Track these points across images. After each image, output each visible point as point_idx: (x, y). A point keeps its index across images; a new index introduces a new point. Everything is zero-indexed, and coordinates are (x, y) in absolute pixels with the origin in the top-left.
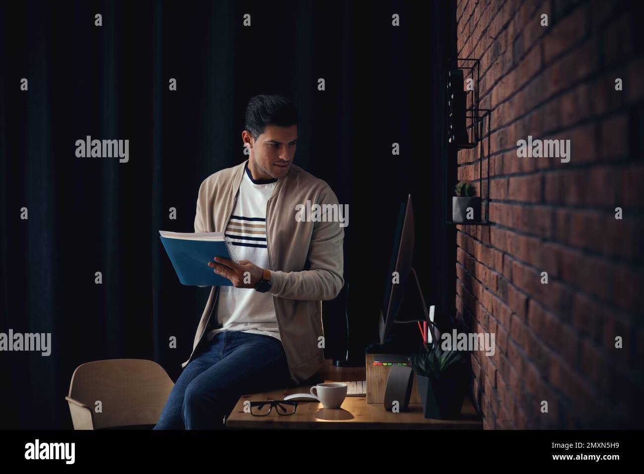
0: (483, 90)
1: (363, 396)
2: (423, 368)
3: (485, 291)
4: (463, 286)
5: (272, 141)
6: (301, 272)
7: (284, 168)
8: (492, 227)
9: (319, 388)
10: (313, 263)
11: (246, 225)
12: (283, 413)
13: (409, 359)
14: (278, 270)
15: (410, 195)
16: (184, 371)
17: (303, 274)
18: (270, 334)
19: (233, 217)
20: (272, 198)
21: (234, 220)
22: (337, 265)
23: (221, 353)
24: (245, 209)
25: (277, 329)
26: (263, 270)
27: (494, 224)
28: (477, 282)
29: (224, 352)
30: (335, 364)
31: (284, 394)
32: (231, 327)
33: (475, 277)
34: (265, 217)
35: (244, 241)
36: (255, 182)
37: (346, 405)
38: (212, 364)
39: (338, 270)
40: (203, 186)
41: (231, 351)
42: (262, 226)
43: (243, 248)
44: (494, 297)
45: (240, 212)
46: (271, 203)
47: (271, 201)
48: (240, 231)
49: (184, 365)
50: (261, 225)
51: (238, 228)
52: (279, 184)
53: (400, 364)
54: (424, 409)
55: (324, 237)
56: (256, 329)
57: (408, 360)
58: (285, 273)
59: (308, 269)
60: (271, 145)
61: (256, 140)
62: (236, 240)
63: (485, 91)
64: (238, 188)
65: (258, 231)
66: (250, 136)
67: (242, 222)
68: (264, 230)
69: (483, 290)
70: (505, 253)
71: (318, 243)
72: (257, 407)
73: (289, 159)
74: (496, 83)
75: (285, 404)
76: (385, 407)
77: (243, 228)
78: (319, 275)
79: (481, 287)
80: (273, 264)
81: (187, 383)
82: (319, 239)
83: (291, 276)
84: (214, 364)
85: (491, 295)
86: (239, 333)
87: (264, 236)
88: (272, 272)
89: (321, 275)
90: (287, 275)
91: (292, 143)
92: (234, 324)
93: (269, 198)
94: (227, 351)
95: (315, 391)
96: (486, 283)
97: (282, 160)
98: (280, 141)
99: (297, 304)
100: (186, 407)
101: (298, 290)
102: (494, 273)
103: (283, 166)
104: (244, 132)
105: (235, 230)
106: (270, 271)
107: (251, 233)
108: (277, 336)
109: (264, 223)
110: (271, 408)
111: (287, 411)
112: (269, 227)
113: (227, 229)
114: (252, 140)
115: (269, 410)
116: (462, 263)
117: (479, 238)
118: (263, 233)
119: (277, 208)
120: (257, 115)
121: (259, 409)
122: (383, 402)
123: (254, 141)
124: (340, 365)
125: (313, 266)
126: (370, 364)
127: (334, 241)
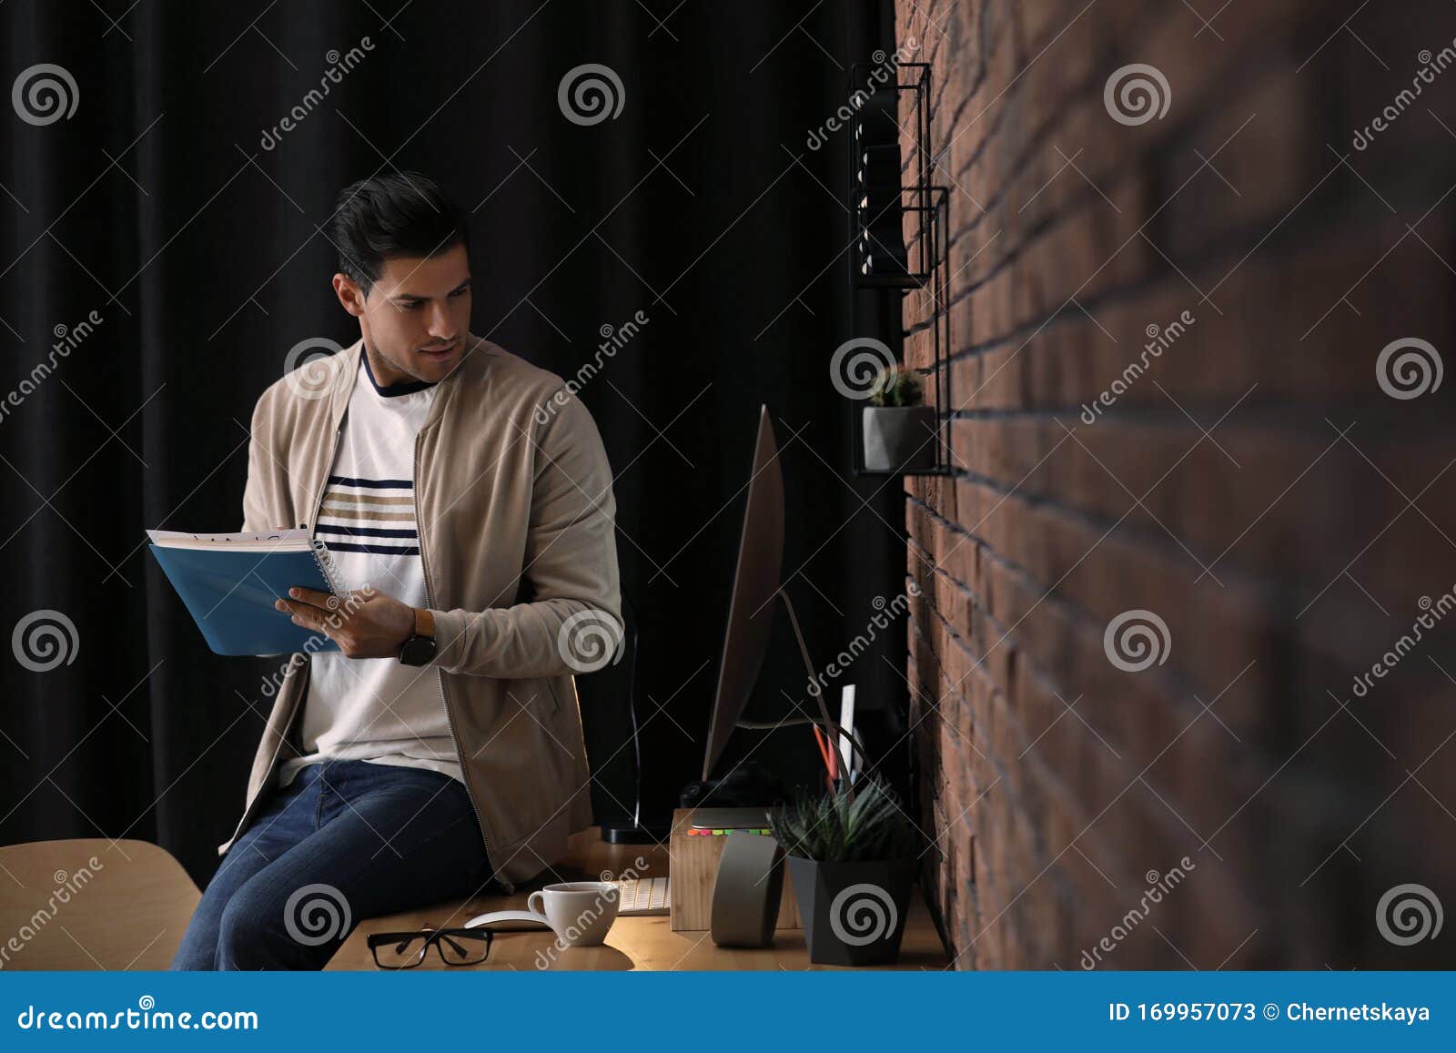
0: (938, 140)
1: (662, 913)
2: (803, 838)
3: (952, 641)
4: (918, 635)
5: (403, 297)
6: (513, 608)
7: (448, 357)
8: (960, 480)
9: (550, 896)
10: (543, 586)
11: (367, 499)
12: (458, 959)
13: (769, 817)
14: (453, 607)
15: (764, 408)
16: (225, 862)
17: (517, 614)
18: (435, 767)
19: (333, 480)
20: (426, 429)
21: (338, 489)
22: (602, 582)
23: (313, 818)
24: (364, 461)
25: (454, 755)
26: (412, 609)
27: (961, 471)
28: (938, 619)
29: (321, 814)
30: (606, 838)
31: (468, 915)
32: (338, 750)
33: (935, 608)
34: (410, 477)
35: (362, 540)
36: (384, 392)
37: (619, 936)
38: (292, 843)
39: (607, 596)
40: (263, 404)
41: (339, 809)
42: (405, 501)
43: (361, 556)
44: (965, 654)
45: (350, 469)
46: (424, 442)
47: (424, 436)
48: (353, 515)
49: (222, 849)
50: (403, 498)
51: (348, 509)
52: (442, 391)
53: (758, 831)
54: (809, 942)
55: (561, 519)
56: (401, 754)
57: (766, 818)
58: (472, 614)
59: (529, 601)
60: (406, 306)
61: (366, 295)
62: (345, 539)
63: (942, 143)
64: (344, 408)
65: (398, 511)
66: (352, 286)
67: (358, 491)
68: (411, 509)
69: (948, 638)
70: (981, 543)
71: (547, 535)
72: (394, 946)
73: (452, 335)
74: (956, 120)
75: (467, 937)
76: (714, 940)
77: (360, 507)
78: (557, 613)
79: (945, 633)
80: (436, 594)
81: (230, 895)
82: (549, 525)
83: (485, 620)
84: (296, 844)
85: (959, 649)
86: (357, 764)
87: (412, 526)
88: (438, 614)
89: (561, 612)
90: (476, 618)
91: (456, 293)
92: (344, 744)
93: (419, 429)
94: (330, 809)
95: (539, 903)
96: (953, 621)
97: (437, 340)
98: (422, 294)
99: (505, 688)
100: (223, 956)
101: (507, 655)
102: (965, 595)
103: (442, 352)
104: (338, 276)
105: (339, 514)
106: (433, 611)
107: (380, 519)
108: (455, 772)
109: (409, 493)
110: (426, 947)
111: (467, 956)
112: (423, 503)
113: (321, 512)
114: (359, 296)
115: (422, 954)
116: (915, 576)
117: (939, 510)
118: (408, 517)
119: (440, 452)
120: (357, 236)
121: (400, 950)
122: (708, 924)
123: (363, 298)
124: (620, 840)
125: (543, 592)
126: (680, 832)
127: (588, 525)
